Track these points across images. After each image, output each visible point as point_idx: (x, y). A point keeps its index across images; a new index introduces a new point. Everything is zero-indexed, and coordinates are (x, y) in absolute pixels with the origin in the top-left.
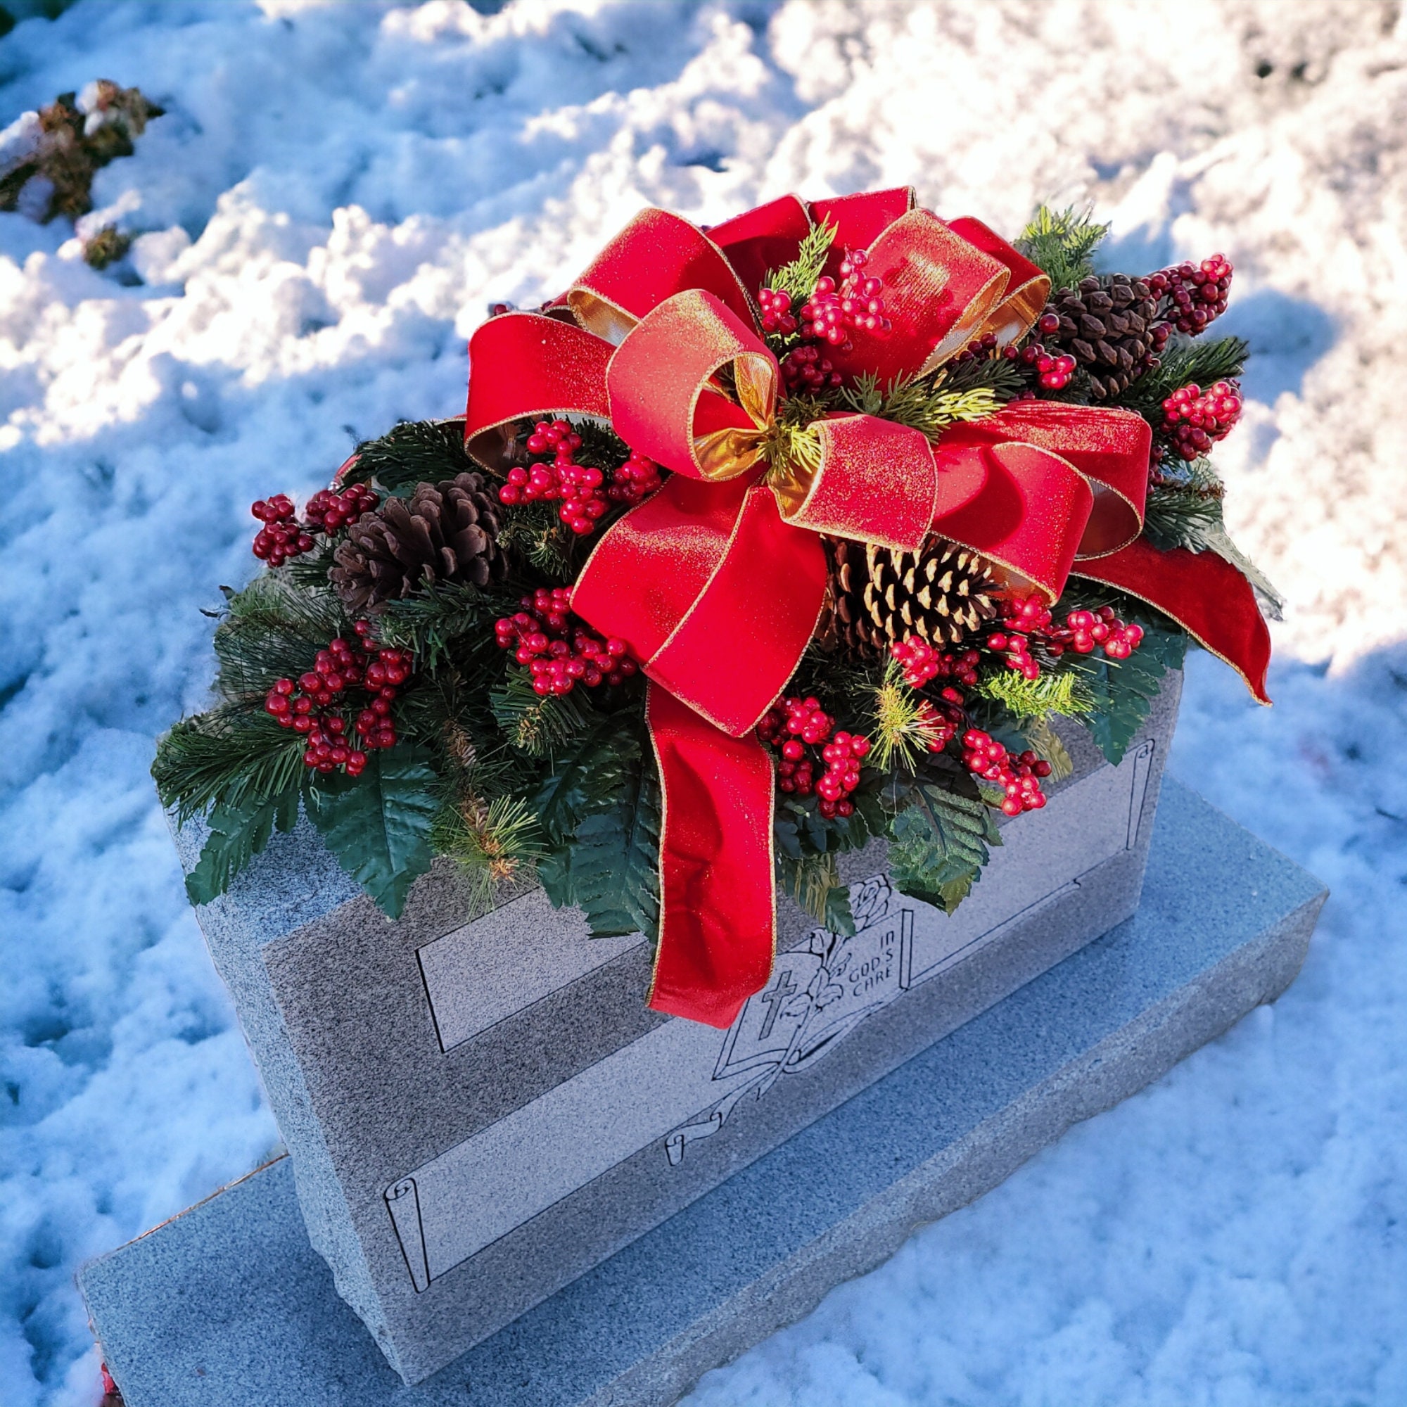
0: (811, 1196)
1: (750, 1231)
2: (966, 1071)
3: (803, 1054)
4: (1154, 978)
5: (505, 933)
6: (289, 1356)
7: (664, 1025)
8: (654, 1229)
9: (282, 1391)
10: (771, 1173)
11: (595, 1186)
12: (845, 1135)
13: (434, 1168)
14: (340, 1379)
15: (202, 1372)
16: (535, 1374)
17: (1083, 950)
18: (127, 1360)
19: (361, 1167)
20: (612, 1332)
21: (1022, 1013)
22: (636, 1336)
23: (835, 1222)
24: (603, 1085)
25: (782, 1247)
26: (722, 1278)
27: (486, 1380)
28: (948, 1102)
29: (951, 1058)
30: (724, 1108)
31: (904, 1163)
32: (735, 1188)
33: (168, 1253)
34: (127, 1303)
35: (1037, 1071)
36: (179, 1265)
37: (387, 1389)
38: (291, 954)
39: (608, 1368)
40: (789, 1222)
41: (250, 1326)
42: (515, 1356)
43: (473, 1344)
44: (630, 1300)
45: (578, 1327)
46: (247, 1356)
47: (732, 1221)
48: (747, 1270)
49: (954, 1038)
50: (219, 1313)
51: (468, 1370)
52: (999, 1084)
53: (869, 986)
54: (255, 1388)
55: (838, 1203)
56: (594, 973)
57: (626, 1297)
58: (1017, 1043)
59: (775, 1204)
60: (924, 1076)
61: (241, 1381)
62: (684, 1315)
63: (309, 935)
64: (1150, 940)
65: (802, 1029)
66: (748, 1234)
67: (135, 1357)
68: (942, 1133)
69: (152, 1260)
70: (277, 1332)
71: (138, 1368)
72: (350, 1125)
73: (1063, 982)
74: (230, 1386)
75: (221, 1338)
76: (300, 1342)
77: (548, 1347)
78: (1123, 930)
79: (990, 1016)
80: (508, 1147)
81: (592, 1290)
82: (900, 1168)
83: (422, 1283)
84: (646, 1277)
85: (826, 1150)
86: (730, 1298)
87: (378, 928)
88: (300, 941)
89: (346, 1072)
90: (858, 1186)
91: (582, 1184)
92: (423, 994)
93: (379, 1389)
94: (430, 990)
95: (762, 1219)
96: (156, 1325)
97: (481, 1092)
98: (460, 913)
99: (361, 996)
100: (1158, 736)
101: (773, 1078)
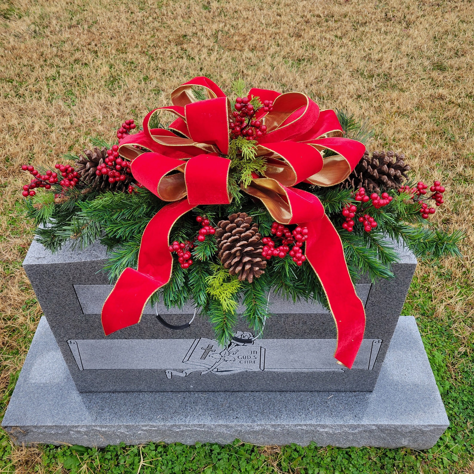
0: (206, 411)
3: (219, 370)
5: (103, 292)
7: (163, 339)
10: (201, 397)
11: (140, 371)
13: (83, 342)
16: (107, 409)
17: (345, 392)
19: (59, 331)
20: (131, 412)
21: (309, 399)
23: (206, 423)
24: (141, 346)
27: (95, 402)
30: (188, 372)
31: (238, 420)
32: (189, 395)
38: (32, 270)
42: (106, 401)
49: (283, 393)
53: (246, 363)
55: (212, 418)
59: (196, 407)
63: (37, 267)
65: (218, 364)
68: (256, 418)
72: (54, 319)
78: (364, 394)
80: (108, 348)
81: (135, 397)
82: (235, 421)
83: (81, 369)
84: (150, 403)
87: (59, 274)
88: (35, 267)
89: (52, 306)
90: (221, 417)
91: (134, 369)
92: (76, 297)
94: (78, 297)
95: (189, 409)
97: (97, 330)
98: (86, 281)
99: (55, 289)
100: (385, 339)
101: (207, 372)
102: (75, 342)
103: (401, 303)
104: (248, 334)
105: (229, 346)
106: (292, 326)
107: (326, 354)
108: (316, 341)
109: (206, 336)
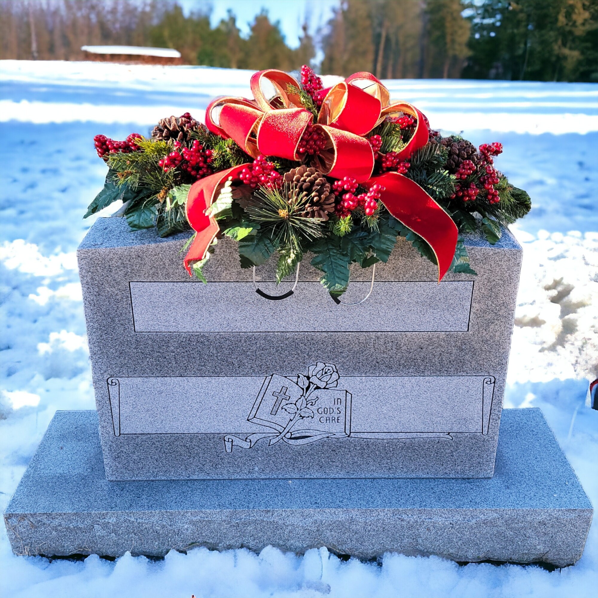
0: (275, 497)
1: (246, 496)
2: (369, 492)
3: (293, 436)
4: (478, 500)
5: (163, 294)
6: (86, 457)
7: (226, 377)
8: (216, 480)
9: (76, 464)
10: (269, 485)
11: (193, 437)
12: (305, 487)
13: (127, 381)
14: (92, 469)
15: (62, 448)
16: (144, 497)
17: (456, 479)
18: (48, 436)
19: (100, 362)
20: (176, 498)
21: (410, 485)
22: (182, 503)
23: (276, 508)
24: (198, 390)
25: (251, 506)
26: (224, 503)
28: (353, 497)
29: (367, 486)
30: (254, 438)
31: (318, 505)
32: (253, 483)
33: (82, 418)
34: (61, 424)
35: (397, 505)
36: (81, 422)
37: (102, 478)
38: (86, 258)
39: (166, 507)
40: (261, 500)
41: (84, 445)
42: (143, 489)
43: (134, 479)
44: (190, 494)
45: (168, 492)
46: (76, 451)
47: (243, 490)
48: (234, 506)
49: (375, 480)
50: (80, 438)
51: (127, 485)
52: (378, 501)
53: (328, 421)
54: (70, 459)
55: (283, 504)
56: (198, 334)
57: (190, 492)
58: (398, 493)
59: (262, 494)
60: (352, 485)
61: (68, 456)
62: (202, 506)
63: (93, 254)
64: (489, 489)
65: (292, 423)
66: (244, 496)
67: (50, 436)
68: (341, 504)
69: (77, 417)
70: (89, 449)
71: (48, 439)
72: (98, 341)
73: (437, 484)
74: (65, 455)
75: (74, 443)
76: (92, 455)
77: (154, 492)
79: (396, 480)
80: (156, 392)
81: (182, 485)
82: (314, 506)
83: (117, 434)
84: (201, 491)
85: (294, 488)
86: (221, 510)
87: (117, 265)
88: (90, 254)
89: (99, 317)
90: (294, 503)
91: (185, 432)
92: (130, 302)
93: (100, 477)
94: (133, 302)
95: (253, 495)
96: (62, 432)
97: (148, 359)
98: (146, 275)
99: (108, 289)
100: (497, 377)
101: (277, 439)
102: (117, 382)
103: (510, 312)
104: (330, 368)
105: (308, 388)
106: (384, 352)
107: (427, 405)
108: (413, 380)
109: (279, 371)
